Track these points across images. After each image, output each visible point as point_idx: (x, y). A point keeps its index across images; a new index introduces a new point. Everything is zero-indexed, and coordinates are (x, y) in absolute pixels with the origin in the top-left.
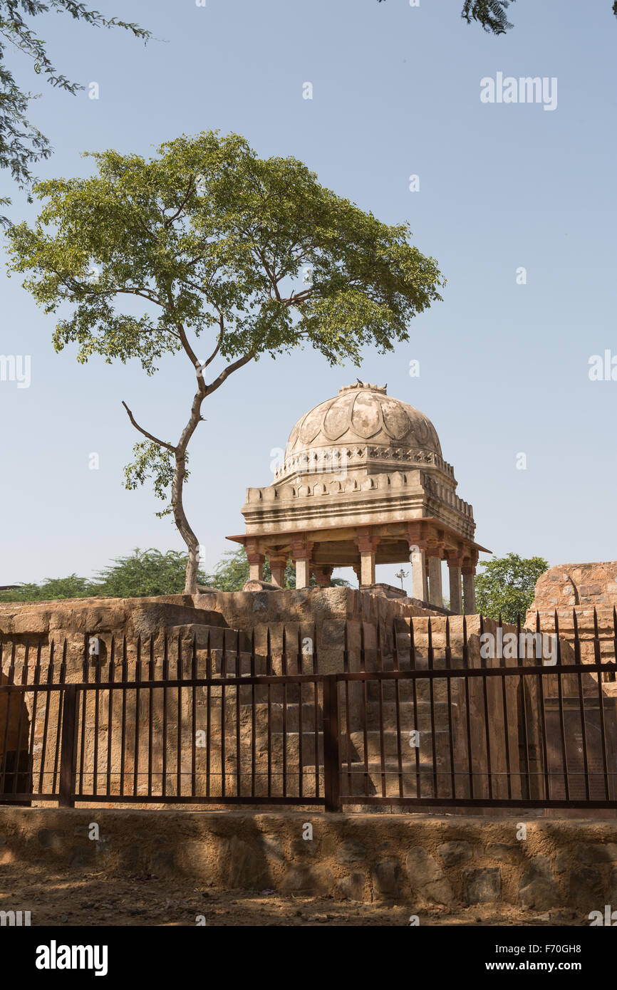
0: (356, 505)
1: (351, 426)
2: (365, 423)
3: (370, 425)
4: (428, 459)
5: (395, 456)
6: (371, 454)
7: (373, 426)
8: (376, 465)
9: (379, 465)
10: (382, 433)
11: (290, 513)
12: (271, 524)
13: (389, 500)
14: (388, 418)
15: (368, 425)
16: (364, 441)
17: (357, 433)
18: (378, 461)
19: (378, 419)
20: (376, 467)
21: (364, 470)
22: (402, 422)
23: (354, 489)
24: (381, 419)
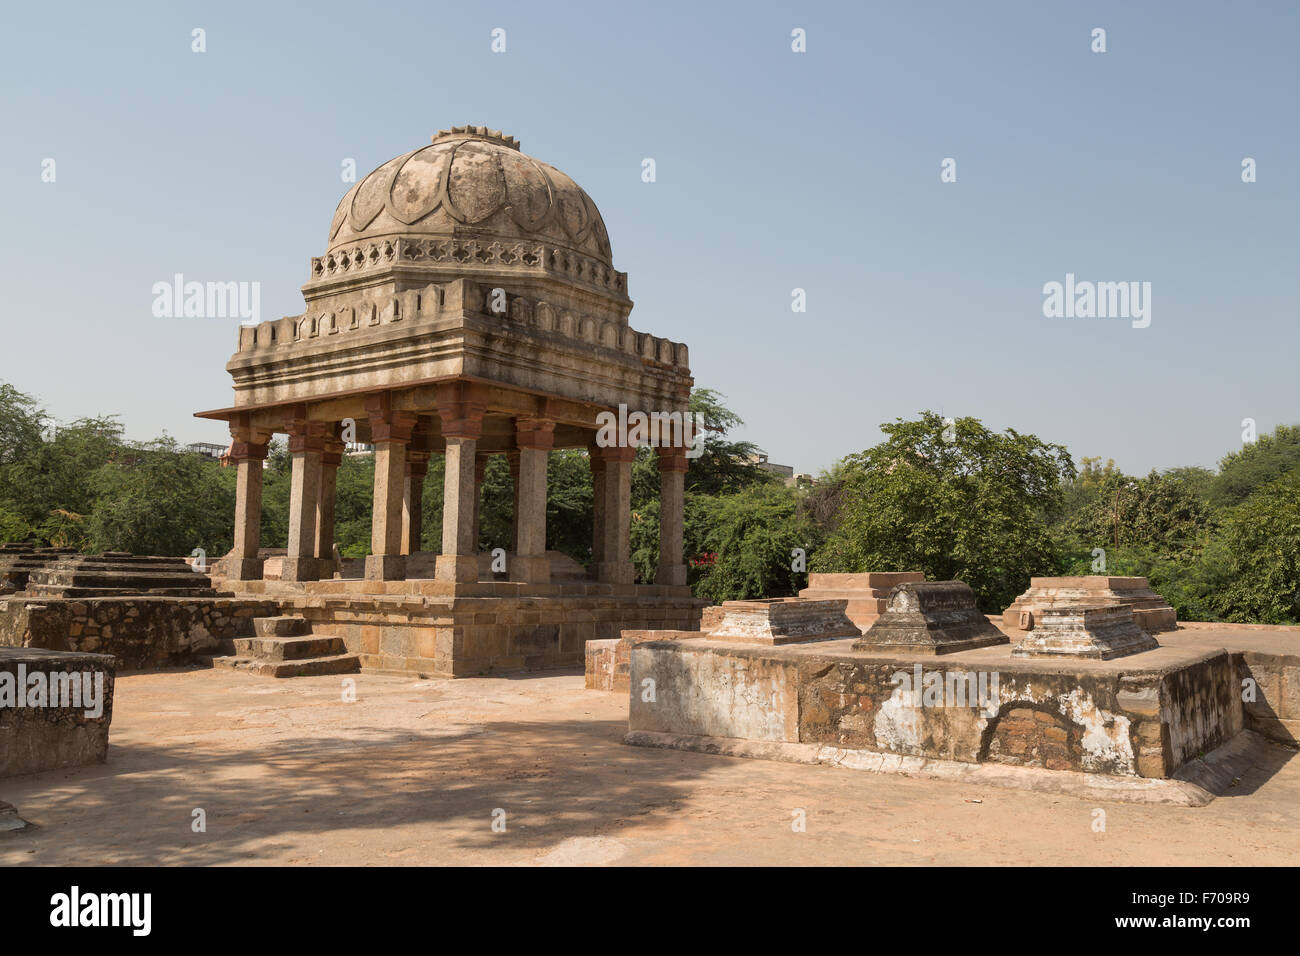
0: (371, 352)
1: (387, 201)
2: (413, 196)
3: (421, 199)
4: (529, 258)
5: (460, 254)
6: (407, 252)
7: (426, 201)
8: (411, 274)
9: (419, 274)
10: (441, 212)
11: (286, 370)
12: (265, 390)
13: (415, 340)
14: (459, 182)
15: (416, 198)
16: (404, 228)
17: (396, 215)
18: (418, 266)
19: (438, 186)
20: (414, 278)
21: (390, 284)
22: (486, 191)
23: (370, 322)
24: (444, 186)
